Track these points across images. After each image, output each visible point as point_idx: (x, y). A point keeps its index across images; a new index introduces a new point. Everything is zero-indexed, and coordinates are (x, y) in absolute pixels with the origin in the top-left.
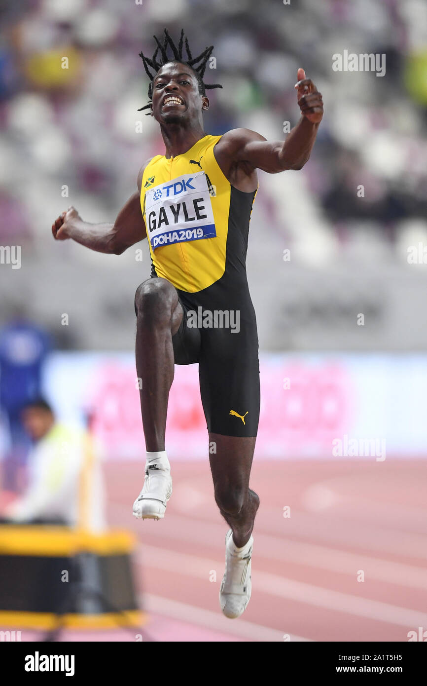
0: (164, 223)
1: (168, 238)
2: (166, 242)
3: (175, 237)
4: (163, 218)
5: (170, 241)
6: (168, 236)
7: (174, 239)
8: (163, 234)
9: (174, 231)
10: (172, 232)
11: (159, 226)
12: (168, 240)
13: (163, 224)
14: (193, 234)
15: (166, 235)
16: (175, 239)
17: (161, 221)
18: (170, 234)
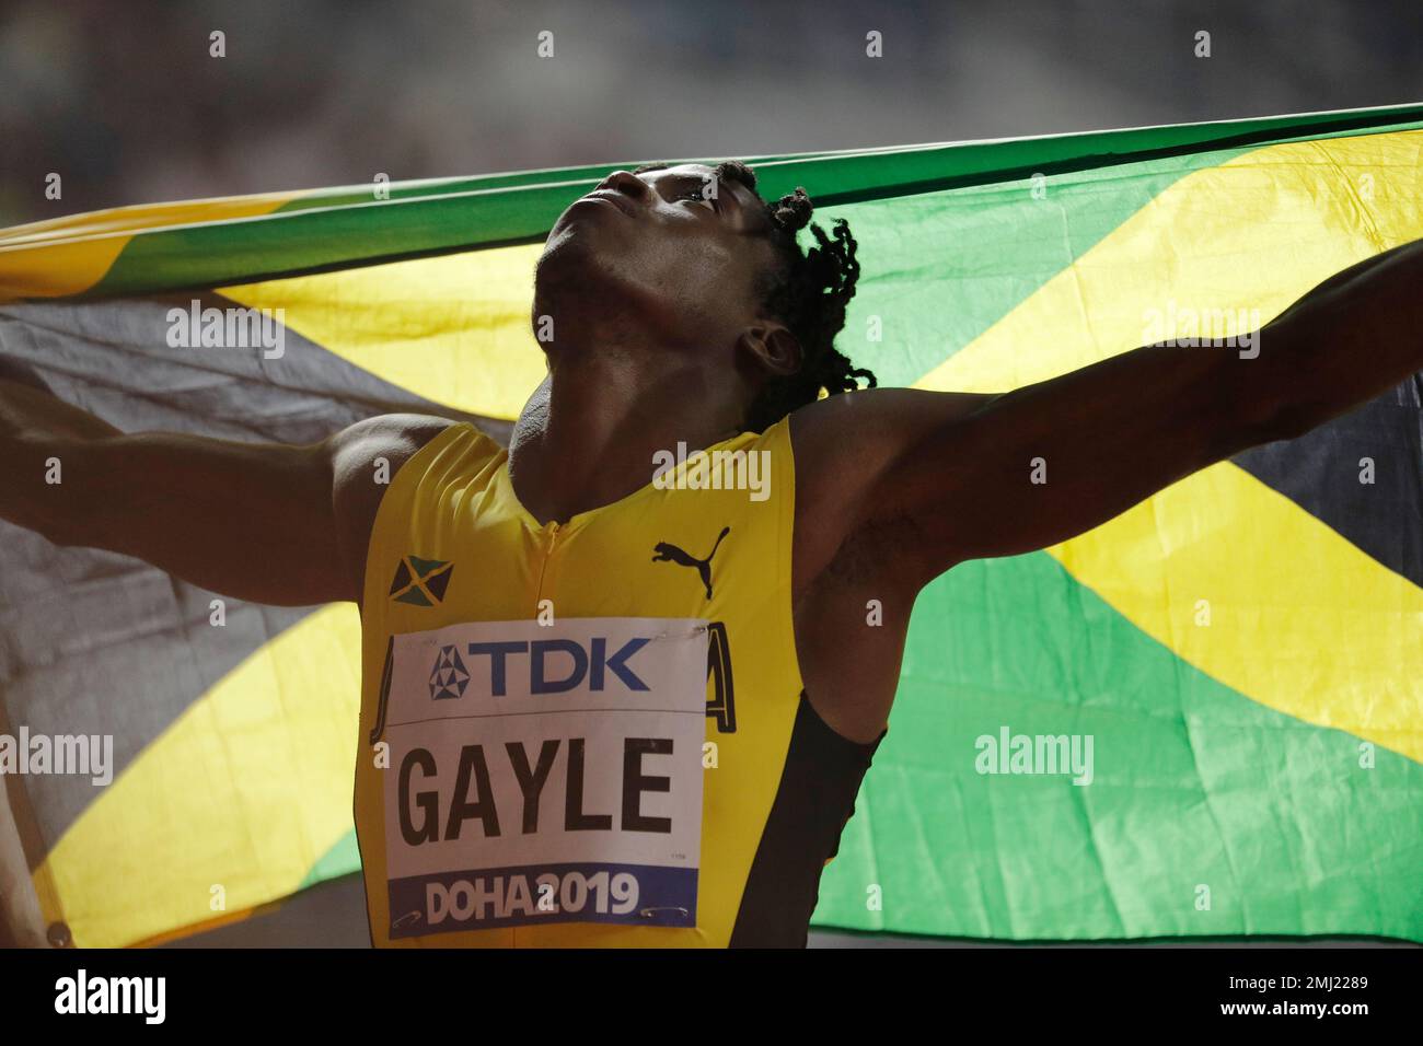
0: (479, 822)
1: (489, 897)
2: (481, 915)
3: (518, 896)
4: (472, 796)
5: (499, 913)
6: (489, 888)
7: (513, 904)
8: (470, 876)
9: (518, 870)
10: (507, 873)
11: (453, 832)
12: (489, 907)
13: (473, 827)
14: (592, 894)
15: (480, 883)
16: (518, 904)
17: (460, 811)
18: (498, 882)
